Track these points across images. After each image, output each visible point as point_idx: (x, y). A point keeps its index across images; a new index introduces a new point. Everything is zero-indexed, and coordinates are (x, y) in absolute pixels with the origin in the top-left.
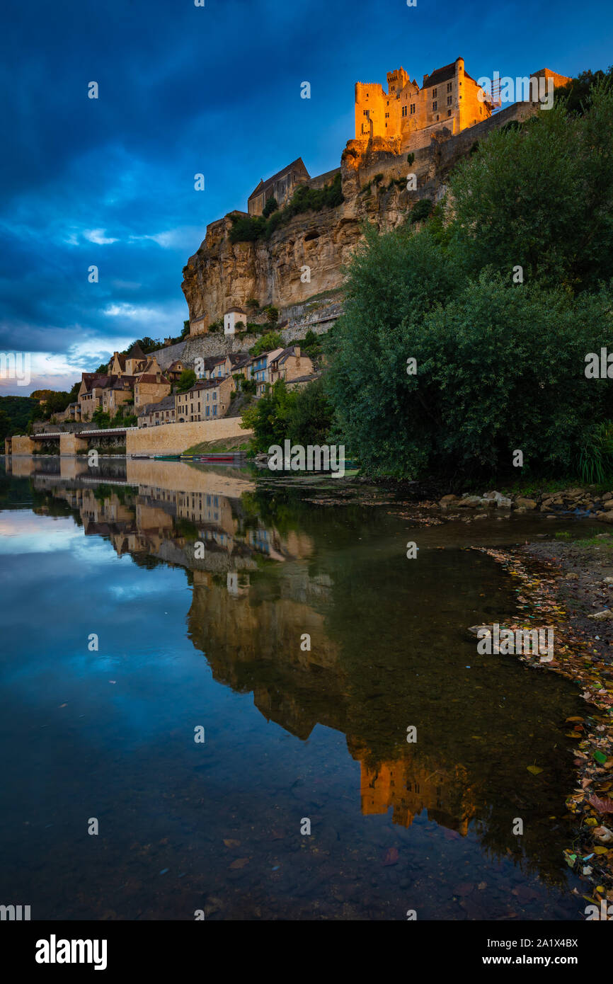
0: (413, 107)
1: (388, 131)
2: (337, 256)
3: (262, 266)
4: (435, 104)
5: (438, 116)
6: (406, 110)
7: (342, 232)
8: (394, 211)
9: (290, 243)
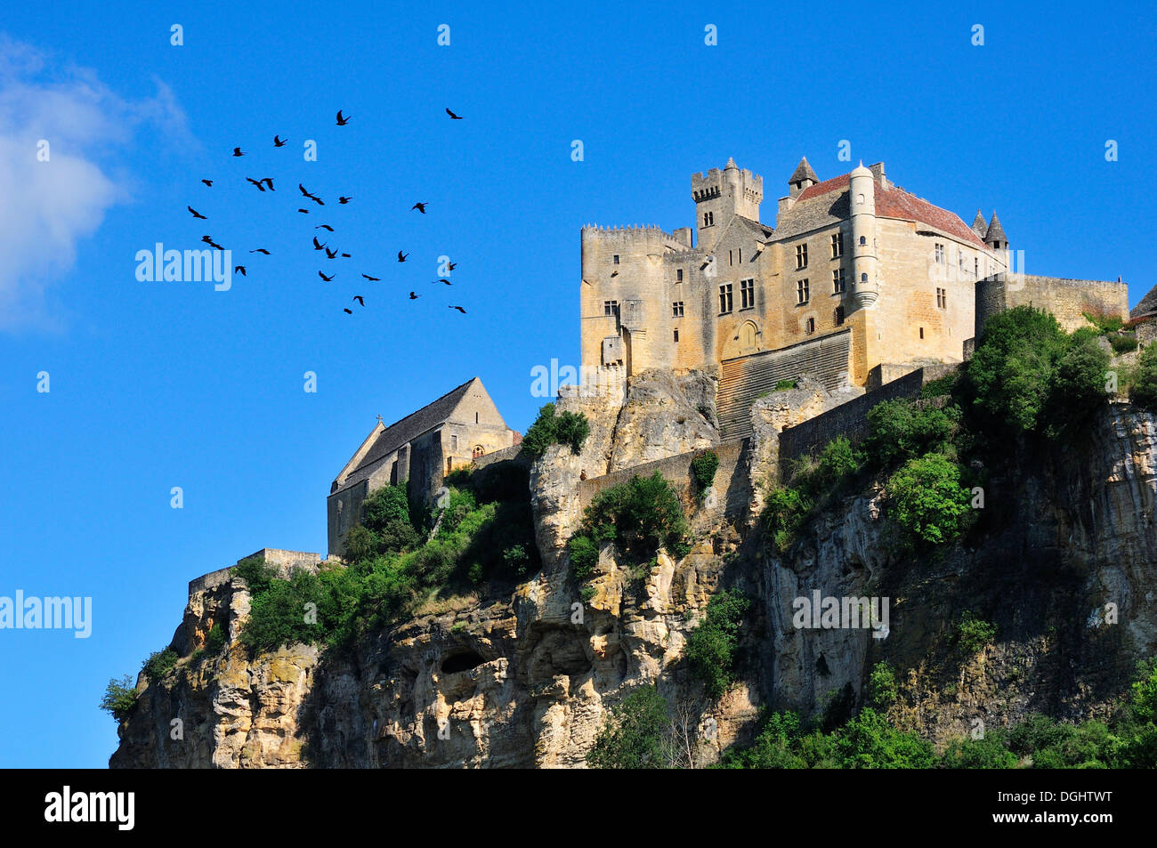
0: (747, 287)
1: (680, 352)
2: (522, 729)
3: (339, 727)
4: (804, 287)
5: (812, 320)
6: (730, 295)
7: (539, 653)
8: (658, 618)
9: (404, 674)
